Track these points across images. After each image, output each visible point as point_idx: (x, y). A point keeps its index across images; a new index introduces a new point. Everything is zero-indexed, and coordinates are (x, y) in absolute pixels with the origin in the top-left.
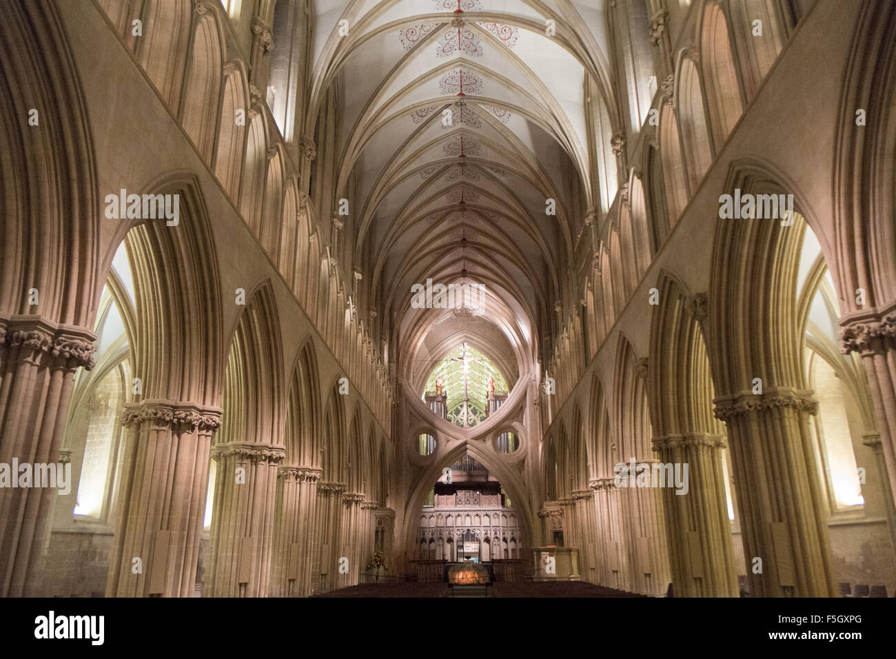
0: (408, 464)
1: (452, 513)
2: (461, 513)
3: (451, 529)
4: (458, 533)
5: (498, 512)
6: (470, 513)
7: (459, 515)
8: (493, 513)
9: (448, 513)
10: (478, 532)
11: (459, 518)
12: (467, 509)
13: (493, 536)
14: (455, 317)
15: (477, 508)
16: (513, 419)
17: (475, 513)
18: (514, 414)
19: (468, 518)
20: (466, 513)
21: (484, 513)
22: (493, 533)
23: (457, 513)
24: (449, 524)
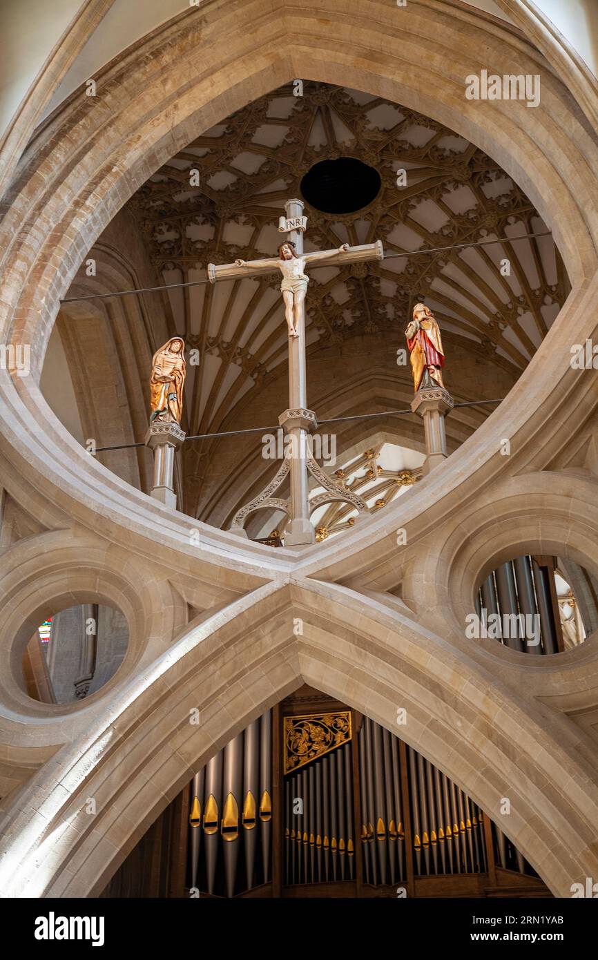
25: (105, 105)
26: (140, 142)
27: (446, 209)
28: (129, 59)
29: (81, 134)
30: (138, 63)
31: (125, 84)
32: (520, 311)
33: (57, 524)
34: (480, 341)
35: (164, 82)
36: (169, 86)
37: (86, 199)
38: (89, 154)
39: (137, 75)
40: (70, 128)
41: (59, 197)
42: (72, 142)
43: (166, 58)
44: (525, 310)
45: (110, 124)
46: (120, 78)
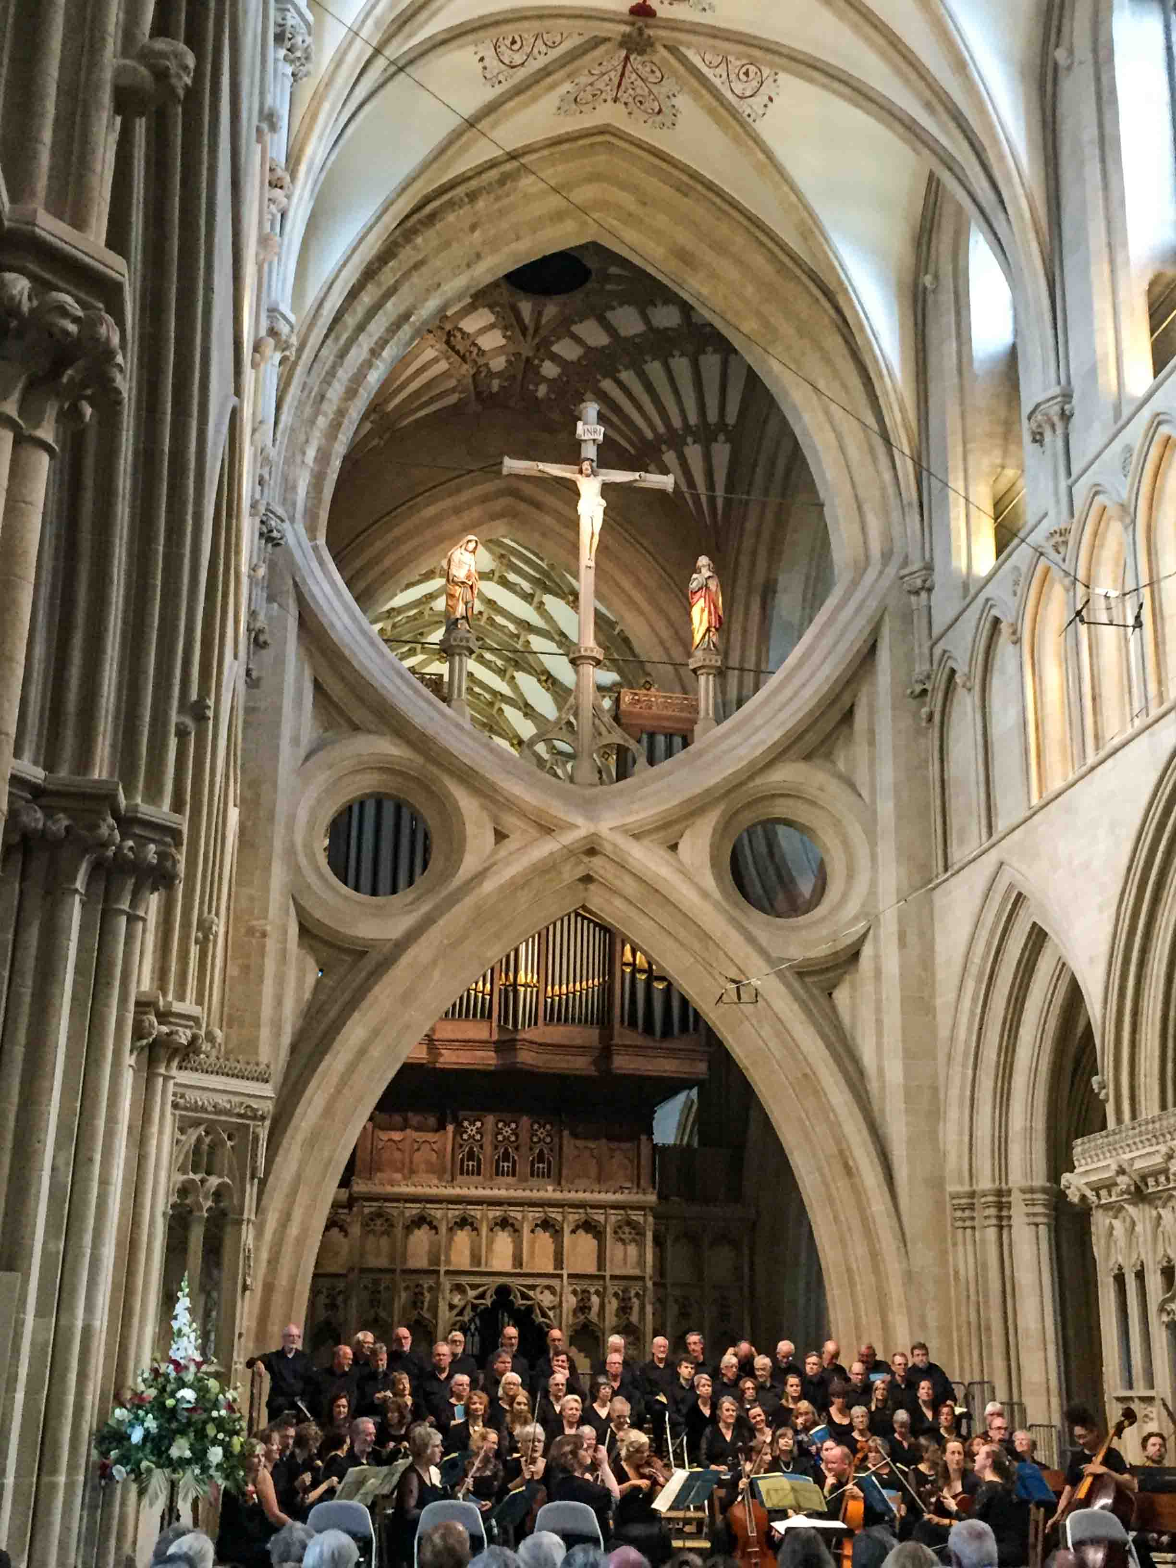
0: (294, 929)
1: (436, 1212)
2: (476, 1212)
3: (427, 1282)
4: (457, 1299)
5: (637, 1216)
6: (515, 1213)
7: (463, 1222)
8: (614, 1216)
9: (413, 1210)
10: (547, 1299)
11: (462, 1237)
12: (503, 1193)
13: (611, 1320)
14: (475, 407)
15: (549, 1192)
16: (808, 757)
17: (535, 1214)
18: (812, 738)
19: (503, 1242)
20: (495, 1213)
21: (573, 1217)
22: (613, 1305)
23: (454, 1213)
24: (419, 1260)
25: (415, 248)
26: (439, 291)
27: (647, 320)
28: (446, 197)
29: (388, 276)
30: (452, 204)
31: (438, 226)
32: (689, 440)
33: (373, 727)
34: (633, 452)
35: (473, 228)
36: (477, 234)
37: (383, 348)
38: (393, 299)
39: (451, 218)
40: (380, 269)
41: (360, 346)
42: (379, 285)
43: (481, 204)
44: (695, 442)
45: (416, 266)
46: (432, 218)
